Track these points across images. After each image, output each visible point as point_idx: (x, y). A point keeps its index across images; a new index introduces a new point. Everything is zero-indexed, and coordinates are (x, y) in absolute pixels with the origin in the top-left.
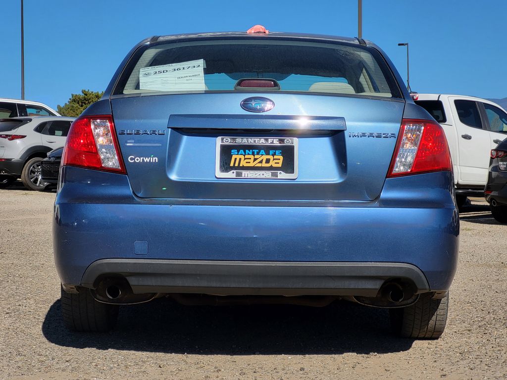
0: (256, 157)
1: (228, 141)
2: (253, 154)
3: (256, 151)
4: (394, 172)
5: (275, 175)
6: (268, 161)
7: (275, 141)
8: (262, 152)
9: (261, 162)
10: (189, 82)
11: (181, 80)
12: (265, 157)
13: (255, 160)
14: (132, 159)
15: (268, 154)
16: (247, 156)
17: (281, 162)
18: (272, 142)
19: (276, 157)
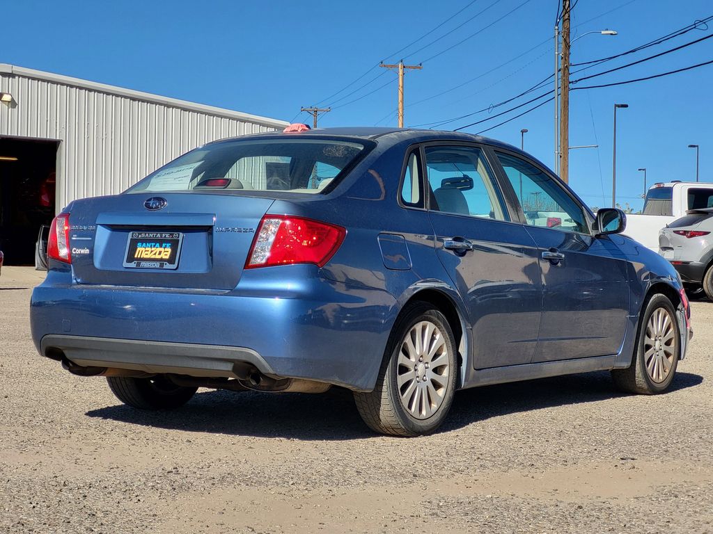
0: (153, 249)
1: (136, 235)
2: (151, 247)
3: (153, 244)
4: (250, 264)
5: (162, 265)
6: (160, 253)
7: (167, 235)
8: (158, 244)
9: (155, 254)
10: (181, 182)
11: (177, 181)
12: (159, 249)
13: (152, 251)
14: (75, 251)
15: (161, 246)
16: (147, 249)
17: (169, 254)
18: (165, 237)
19: (166, 249)
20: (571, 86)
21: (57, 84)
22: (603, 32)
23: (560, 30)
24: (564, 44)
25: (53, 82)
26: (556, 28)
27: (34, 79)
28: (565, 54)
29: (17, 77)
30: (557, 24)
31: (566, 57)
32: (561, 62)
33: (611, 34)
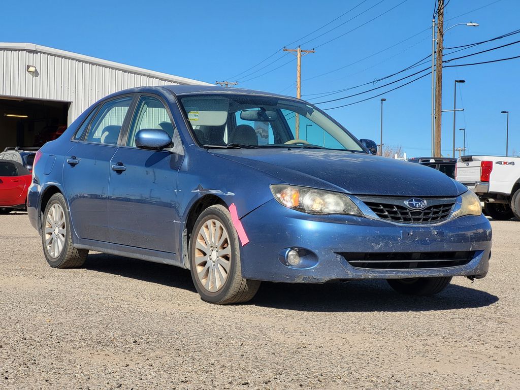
20: (444, 64)
21: (69, 59)
22: (468, 24)
23: (436, 22)
24: (438, 32)
25: (66, 58)
26: (434, 20)
27: (52, 55)
28: (440, 40)
29: (39, 54)
30: (434, 18)
31: (440, 43)
32: (437, 46)
33: (474, 26)
